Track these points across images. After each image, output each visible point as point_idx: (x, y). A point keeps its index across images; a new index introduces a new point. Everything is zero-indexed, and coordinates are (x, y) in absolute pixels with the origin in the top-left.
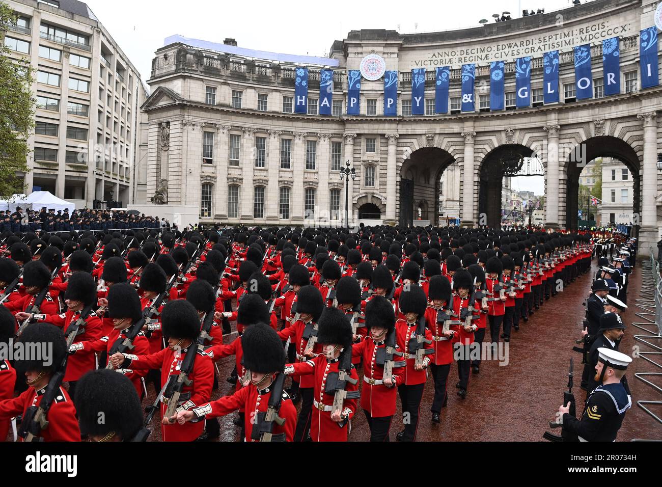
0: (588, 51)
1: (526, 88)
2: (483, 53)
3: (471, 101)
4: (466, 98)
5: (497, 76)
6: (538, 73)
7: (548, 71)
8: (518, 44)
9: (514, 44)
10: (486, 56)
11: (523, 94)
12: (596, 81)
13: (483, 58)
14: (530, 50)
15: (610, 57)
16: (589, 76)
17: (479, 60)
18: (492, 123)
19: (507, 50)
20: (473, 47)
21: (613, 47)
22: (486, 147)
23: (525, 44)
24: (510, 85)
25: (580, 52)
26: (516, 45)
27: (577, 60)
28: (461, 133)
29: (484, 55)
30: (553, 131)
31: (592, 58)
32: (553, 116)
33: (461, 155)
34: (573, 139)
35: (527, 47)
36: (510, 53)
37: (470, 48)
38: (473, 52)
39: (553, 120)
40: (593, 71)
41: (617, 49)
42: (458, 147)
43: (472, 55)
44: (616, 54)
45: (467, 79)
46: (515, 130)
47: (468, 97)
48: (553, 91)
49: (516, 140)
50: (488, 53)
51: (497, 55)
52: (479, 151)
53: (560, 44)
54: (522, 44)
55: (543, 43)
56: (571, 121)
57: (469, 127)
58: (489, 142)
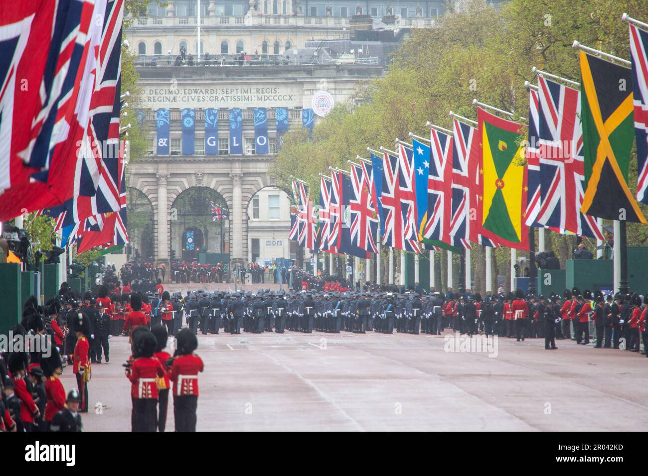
0: (265, 114)
1: (214, 138)
2: (171, 95)
3: (166, 145)
4: (162, 142)
5: (188, 123)
6: (223, 124)
7: (233, 127)
8: (204, 91)
9: (199, 91)
10: (174, 99)
11: (211, 142)
12: (270, 139)
13: (171, 100)
14: (214, 99)
15: (281, 122)
16: (265, 134)
17: (168, 101)
18: (183, 166)
19: (193, 95)
20: (162, 88)
21: (284, 116)
22: (178, 188)
23: (209, 92)
24: (200, 133)
25: (259, 114)
26: (201, 91)
27: (256, 120)
28: (156, 174)
29: (172, 96)
30: (237, 178)
31: (268, 119)
32: (237, 165)
33: (155, 195)
34: (254, 186)
35: (212, 95)
36: (196, 98)
37: (159, 89)
38: (162, 92)
39: (237, 169)
40: (268, 131)
41: (286, 118)
42: (151, 187)
43: (161, 96)
44: (286, 122)
45: (162, 123)
46: (204, 174)
47: (164, 141)
48: (238, 145)
49: (205, 183)
50: (175, 95)
51: (184, 99)
52: (172, 191)
53: (240, 98)
54: (207, 92)
55: (225, 95)
56: (251, 171)
57: (163, 170)
58: (181, 184)
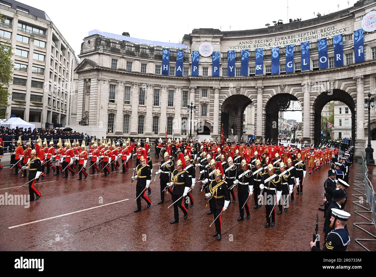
0: (326, 42)
1: (291, 62)
2: (267, 43)
3: (261, 69)
4: (258, 67)
5: (275, 55)
6: (298, 54)
7: (304, 53)
8: (287, 37)
9: (284, 38)
10: (269, 44)
11: (290, 65)
12: (330, 58)
13: (267, 45)
14: (293, 41)
15: (338, 45)
16: (326, 55)
17: (265, 46)
18: (273, 81)
19: (281, 41)
20: (262, 39)
21: (340, 40)
22: (269, 94)
23: (290, 38)
24: (283, 60)
25: (321, 42)
26: (286, 38)
27: (319, 47)
28: (255, 87)
29: (268, 43)
31: (327, 46)
32: (307, 78)
33: (255, 99)
35: (292, 39)
36: (283, 42)
37: (260, 40)
38: (262, 41)
39: (306, 80)
40: (328, 53)
41: (342, 41)
42: (254, 95)
43: (262, 43)
44: (341, 44)
45: (258, 56)
46: (285, 85)
47: (259, 67)
48: (306, 64)
49: (286, 91)
50: (270, 42)
51: (275, 44)
52: (266, 97)
53: (310, 38)
54: (289, 38)
55: (300, 37)
56: (316, 81)
57: (260, 83)
58: (271, 92)
